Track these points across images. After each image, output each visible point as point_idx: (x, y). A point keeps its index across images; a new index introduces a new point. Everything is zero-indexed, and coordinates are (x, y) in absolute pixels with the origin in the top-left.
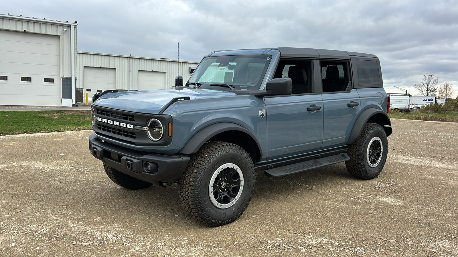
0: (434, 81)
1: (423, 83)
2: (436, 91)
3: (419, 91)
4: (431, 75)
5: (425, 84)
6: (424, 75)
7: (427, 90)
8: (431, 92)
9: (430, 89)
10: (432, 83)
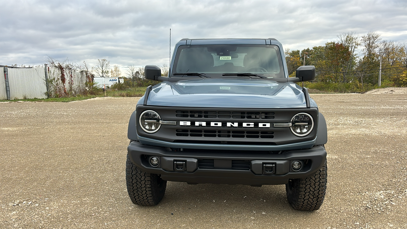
0: (106, 65)
1: (98, 66)
2: (109, 73)
3: (96, 73)
4: (104, 60)
5: (100, 67)
6: (99, 60)
7: (102, 72)
8: (105, 74)
9: (104, 71)
10: (105, 66)
